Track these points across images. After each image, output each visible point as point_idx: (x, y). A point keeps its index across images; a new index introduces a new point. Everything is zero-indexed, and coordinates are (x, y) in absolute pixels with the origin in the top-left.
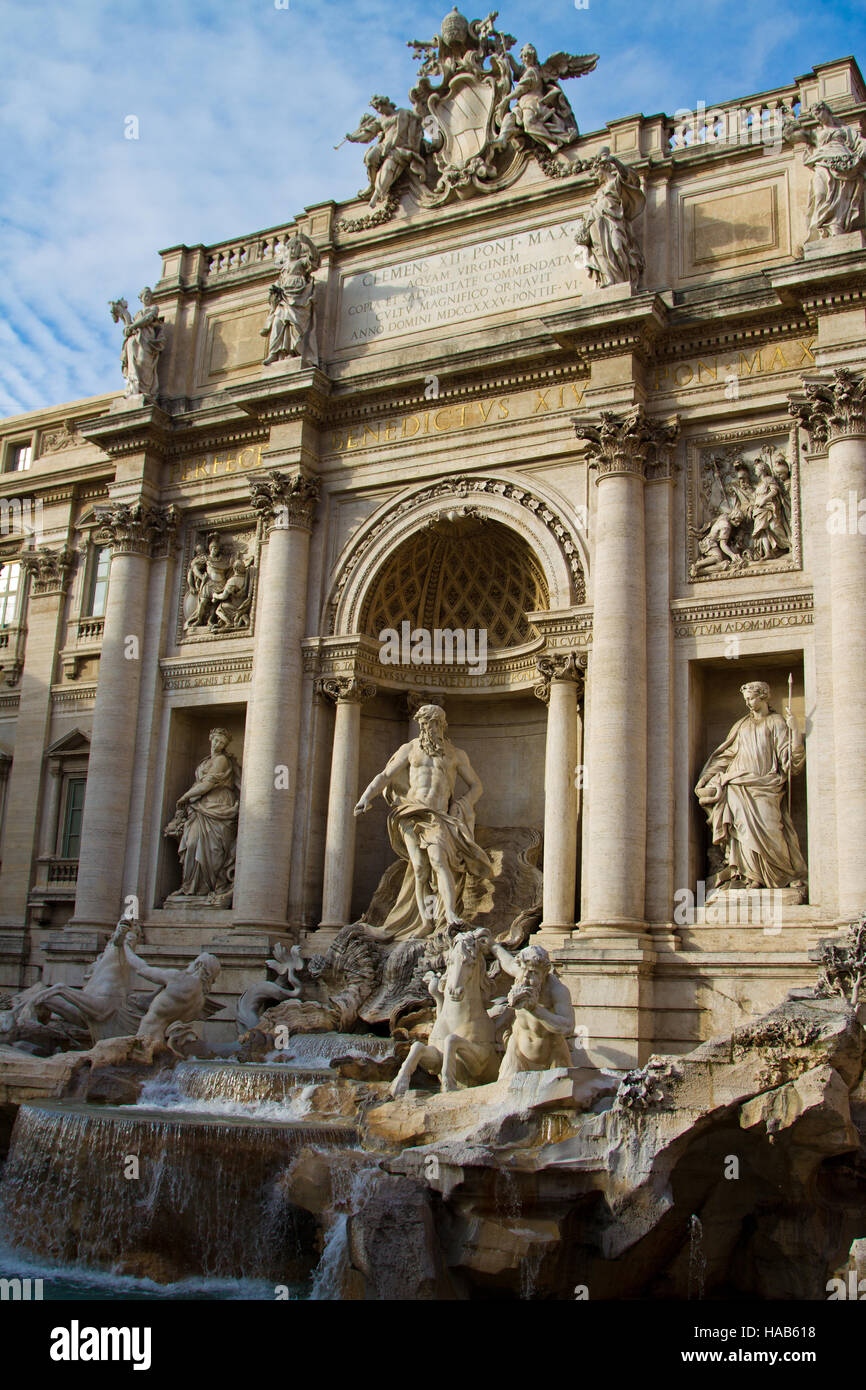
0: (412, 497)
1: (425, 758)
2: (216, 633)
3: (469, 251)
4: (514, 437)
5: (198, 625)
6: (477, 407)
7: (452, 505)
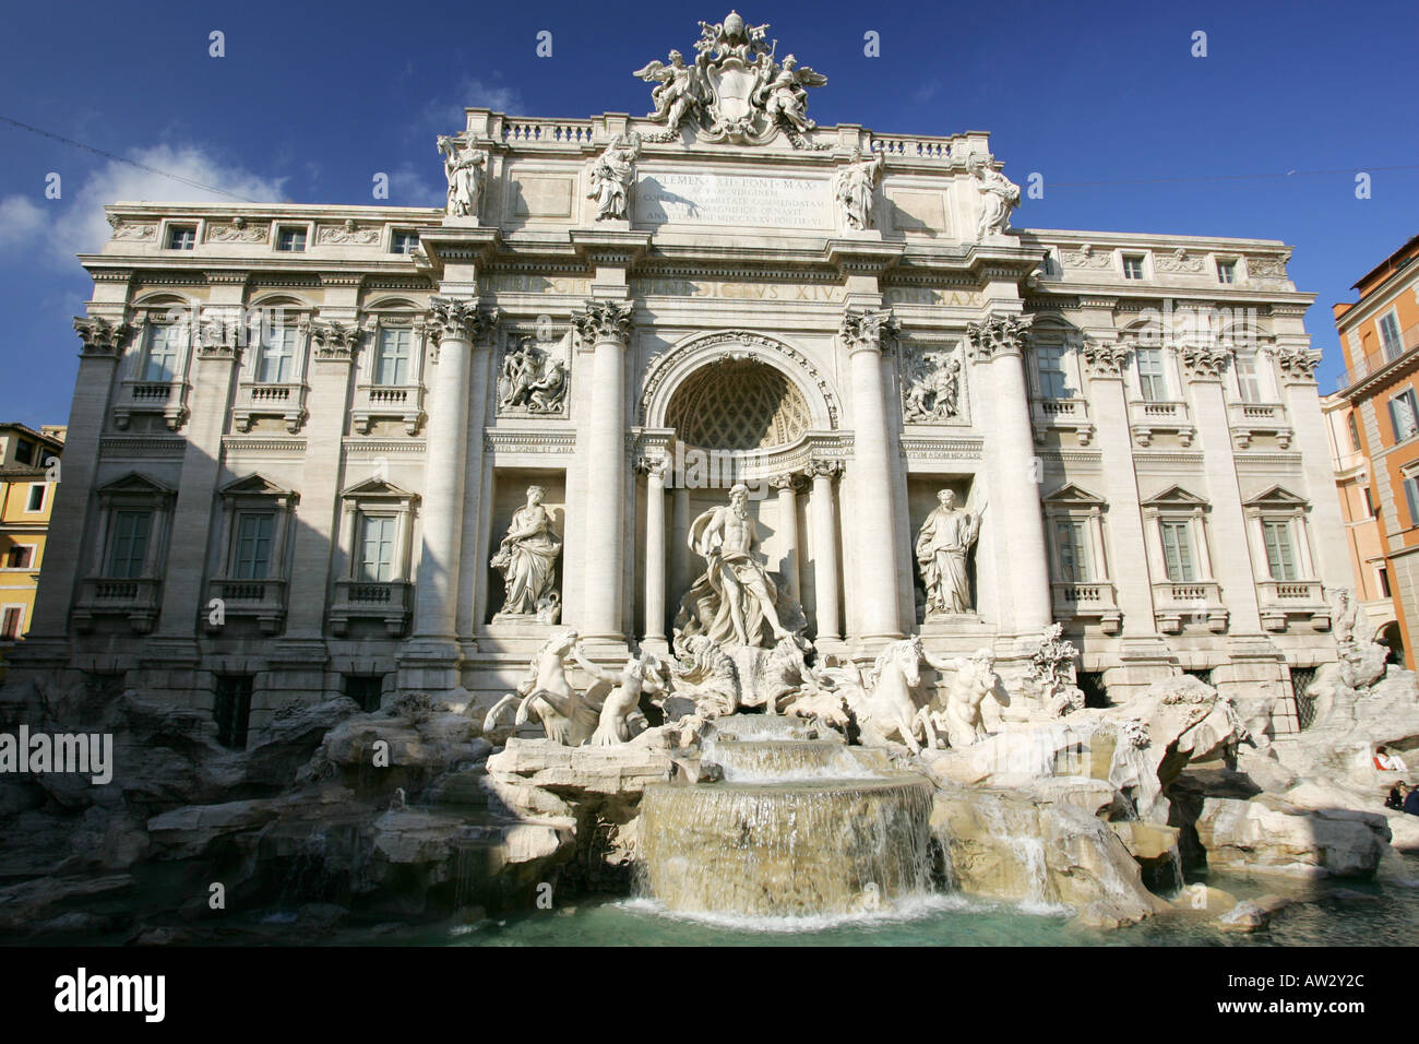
0: (705, 338)
1: (738, 522)
2: (532, 413)
3: (740, 179)
4: (785, 312)
5: (513, 404)
6: (752, 287)
7: (738, 350)
